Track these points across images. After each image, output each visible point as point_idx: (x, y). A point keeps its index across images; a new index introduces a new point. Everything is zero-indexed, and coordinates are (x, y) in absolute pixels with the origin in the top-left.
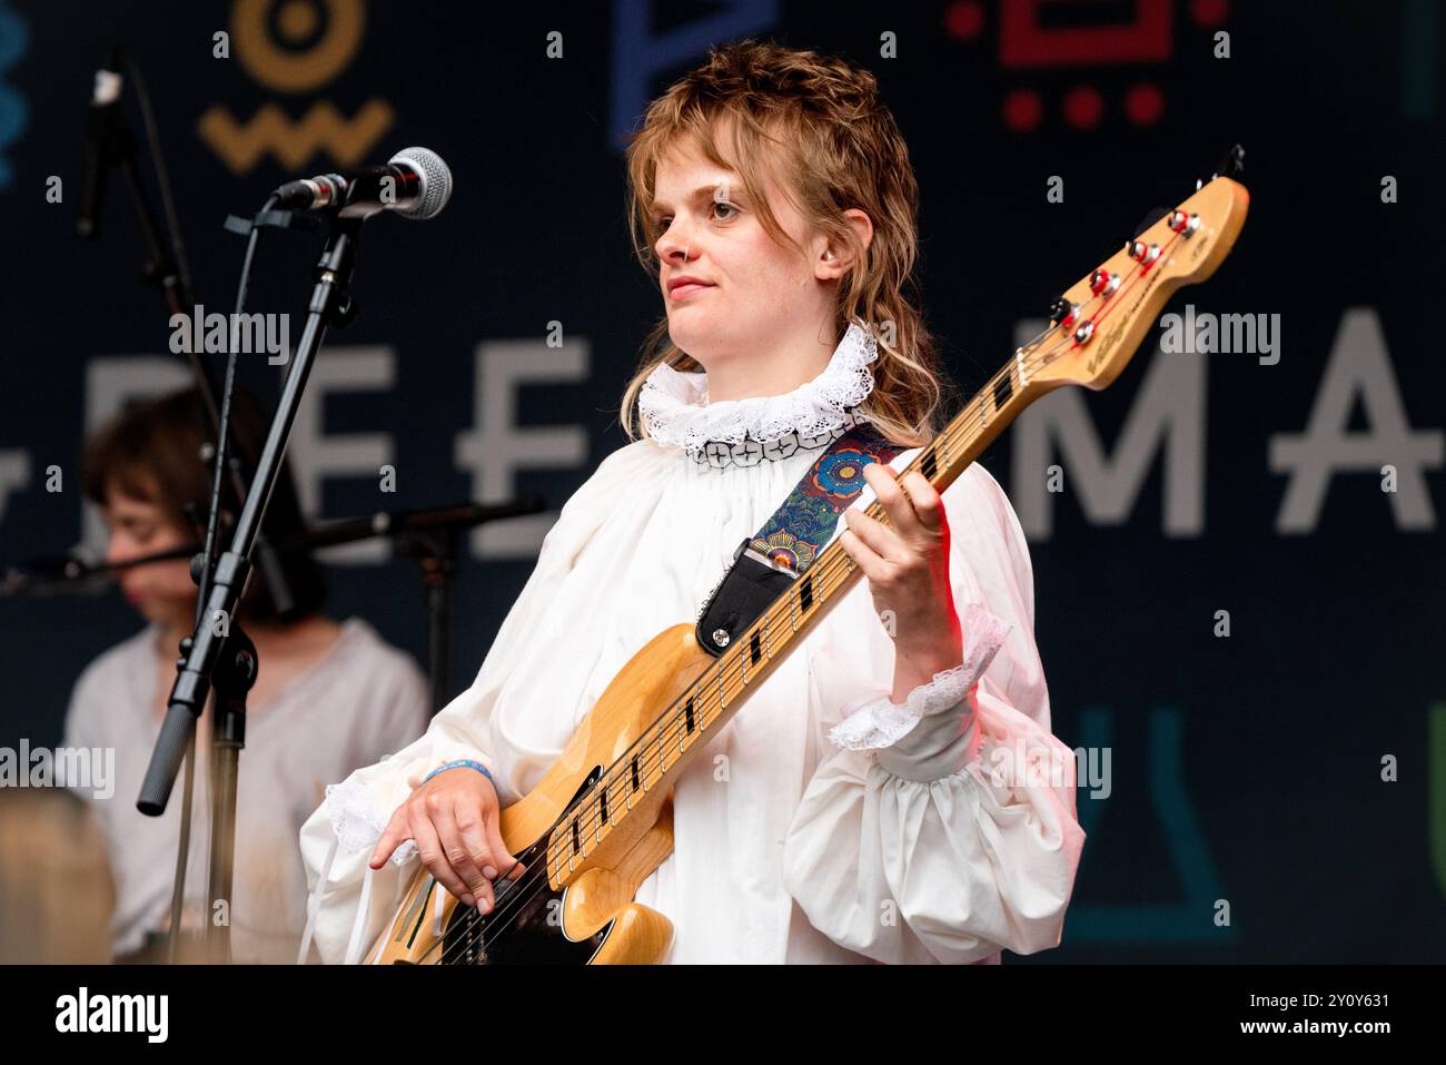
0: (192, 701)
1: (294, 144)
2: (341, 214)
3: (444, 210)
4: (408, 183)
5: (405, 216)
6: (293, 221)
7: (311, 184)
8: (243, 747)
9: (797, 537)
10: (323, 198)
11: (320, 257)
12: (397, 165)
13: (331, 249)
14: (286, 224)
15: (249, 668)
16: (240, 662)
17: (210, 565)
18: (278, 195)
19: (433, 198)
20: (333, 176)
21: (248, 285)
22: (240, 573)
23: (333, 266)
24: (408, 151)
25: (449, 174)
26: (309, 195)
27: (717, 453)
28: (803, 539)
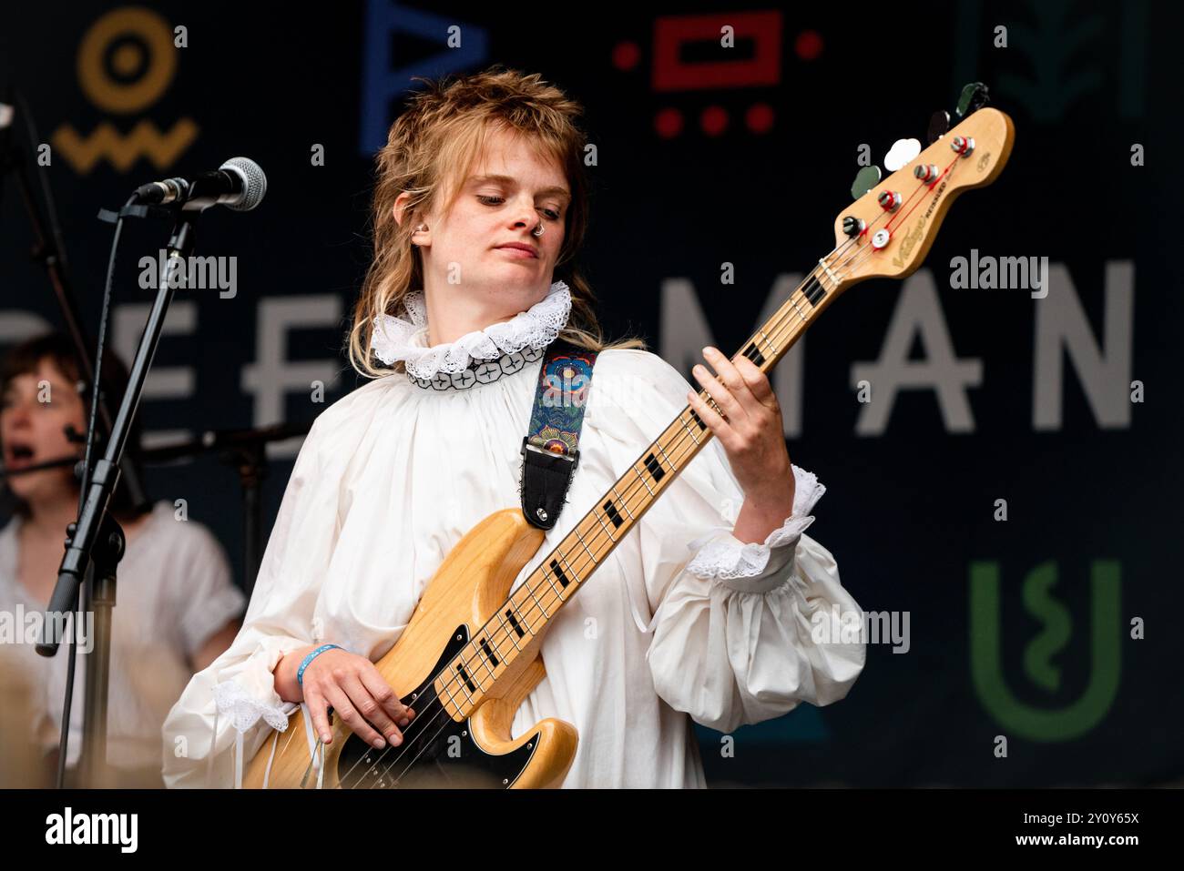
0: (77, 570)
1: (123, 153)
2: (184, 208)
3: (260, 204)
4: (234, 183)
5: (232, 208)
6: (149, 212)
7: (162, 185)
8: (115, 605)
9: (559, 429)
10: (171, 195)
11: (169, 239)
12: (226, 170)
13: (177, 234)
14: (143, 215)
15: (118, 546)
16: (112, 541)
17: (89, 470)
18: (137, 193)
19: (252, 196)
20: (179, 179)
21: (115, 261)
22: (111, 474)
23: (179, 246)
24: (233, 160)
25: (265, 178)
26: (161, 193)
27: (462, 378)
28: (564, 430)
